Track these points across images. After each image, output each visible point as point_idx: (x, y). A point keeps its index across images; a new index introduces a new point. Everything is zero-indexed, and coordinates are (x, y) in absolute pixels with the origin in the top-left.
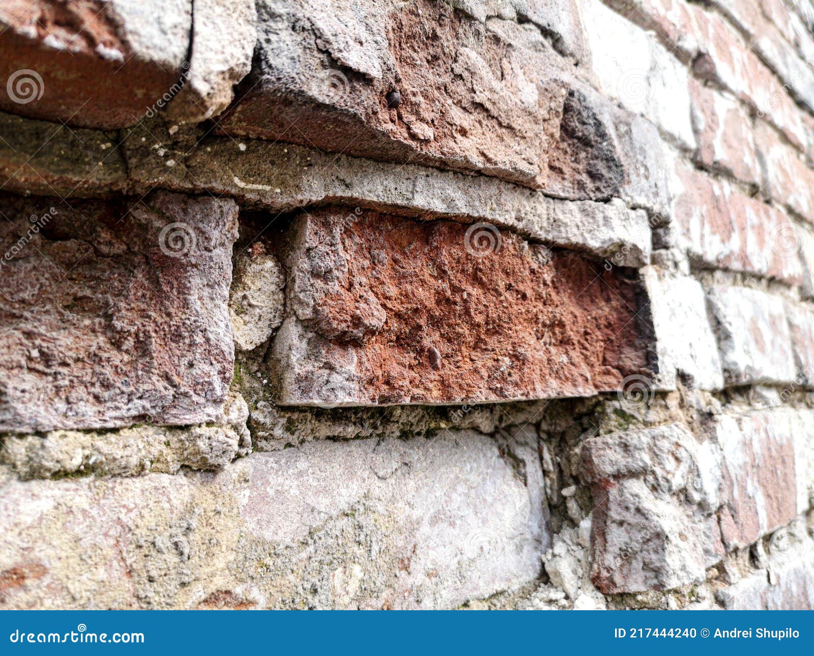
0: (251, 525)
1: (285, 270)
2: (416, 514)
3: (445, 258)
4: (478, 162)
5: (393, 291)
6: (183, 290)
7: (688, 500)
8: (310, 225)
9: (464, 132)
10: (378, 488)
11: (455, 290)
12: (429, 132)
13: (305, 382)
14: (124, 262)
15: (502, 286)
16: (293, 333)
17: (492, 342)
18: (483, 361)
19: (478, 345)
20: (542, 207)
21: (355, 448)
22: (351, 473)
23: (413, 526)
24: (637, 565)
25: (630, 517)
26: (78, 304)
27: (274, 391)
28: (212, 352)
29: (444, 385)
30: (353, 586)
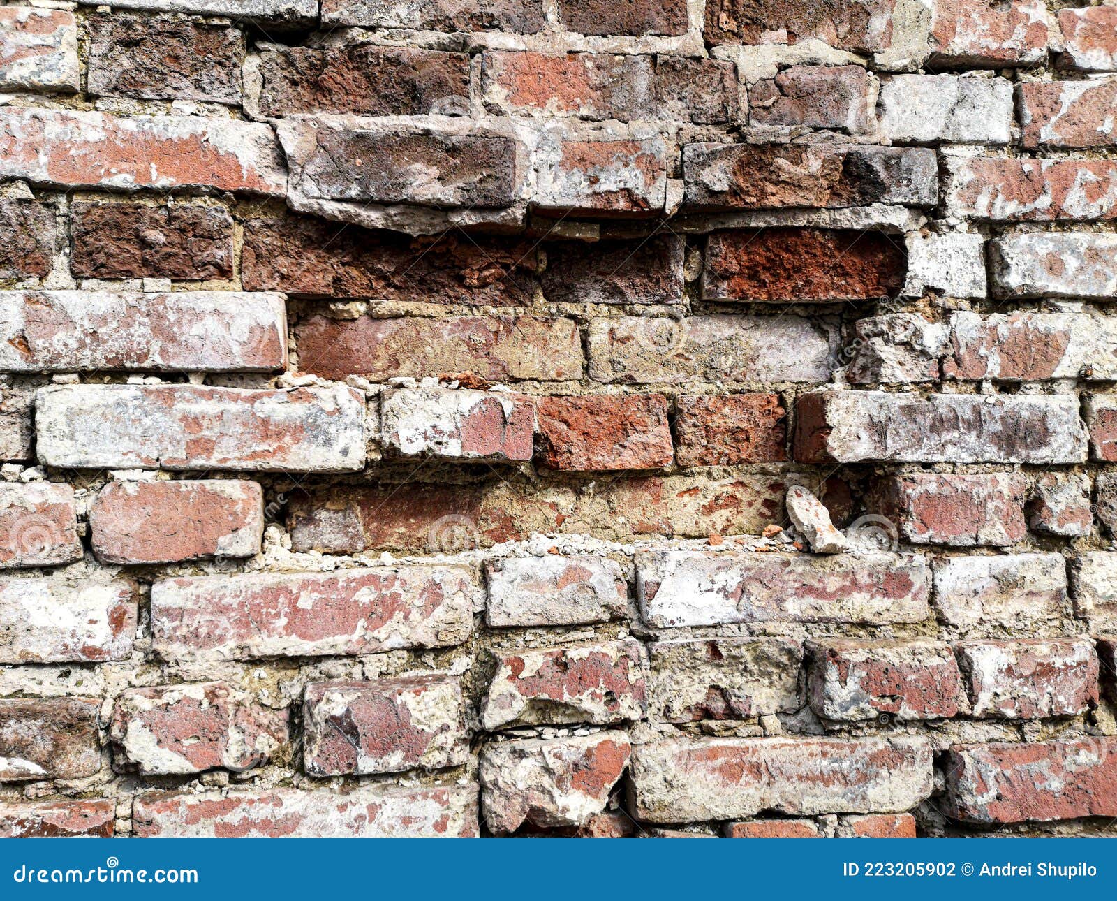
0: (691, 337)
1: (703, 255)
2: (760, 344)
3: (770, 244)
4: (778, 205)
5: (744, 258)
6: (669, 264)
7: (912, 349)
8: (710, 239)
9: (773, 194)
10: (741, 332)
11: (776, 255)
12: (754, 200)
13: (709, 292)
14: (652, 257)
15: (802, 251)
16: (705, 276)
17: (796, 276)
18: (789, 285)
19: (789, 277)
20: (825, 215)
21: (734, 319)
22: (730, 326)
23: (758, 348)
24: (869, 373)
25: (868, 353)
26: (640, 270)
27: (700, 296)
28: (678, 282)
29: (769, 294)
30: (729, 363)
